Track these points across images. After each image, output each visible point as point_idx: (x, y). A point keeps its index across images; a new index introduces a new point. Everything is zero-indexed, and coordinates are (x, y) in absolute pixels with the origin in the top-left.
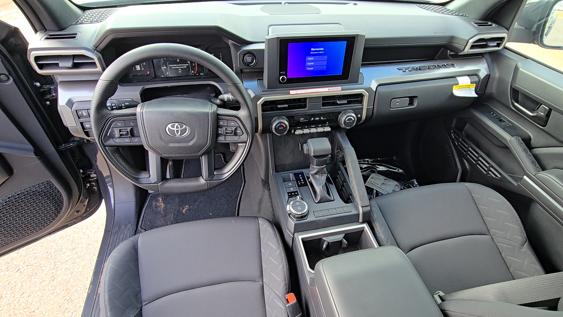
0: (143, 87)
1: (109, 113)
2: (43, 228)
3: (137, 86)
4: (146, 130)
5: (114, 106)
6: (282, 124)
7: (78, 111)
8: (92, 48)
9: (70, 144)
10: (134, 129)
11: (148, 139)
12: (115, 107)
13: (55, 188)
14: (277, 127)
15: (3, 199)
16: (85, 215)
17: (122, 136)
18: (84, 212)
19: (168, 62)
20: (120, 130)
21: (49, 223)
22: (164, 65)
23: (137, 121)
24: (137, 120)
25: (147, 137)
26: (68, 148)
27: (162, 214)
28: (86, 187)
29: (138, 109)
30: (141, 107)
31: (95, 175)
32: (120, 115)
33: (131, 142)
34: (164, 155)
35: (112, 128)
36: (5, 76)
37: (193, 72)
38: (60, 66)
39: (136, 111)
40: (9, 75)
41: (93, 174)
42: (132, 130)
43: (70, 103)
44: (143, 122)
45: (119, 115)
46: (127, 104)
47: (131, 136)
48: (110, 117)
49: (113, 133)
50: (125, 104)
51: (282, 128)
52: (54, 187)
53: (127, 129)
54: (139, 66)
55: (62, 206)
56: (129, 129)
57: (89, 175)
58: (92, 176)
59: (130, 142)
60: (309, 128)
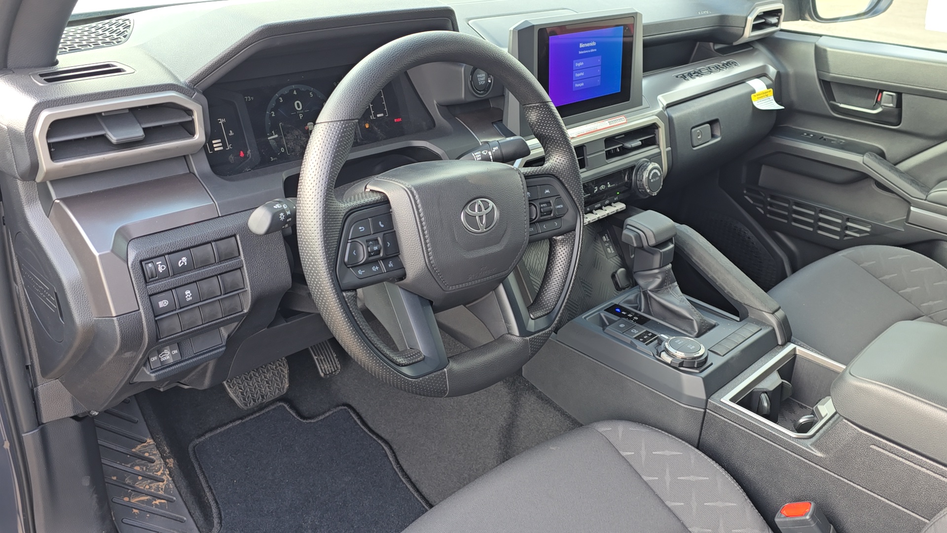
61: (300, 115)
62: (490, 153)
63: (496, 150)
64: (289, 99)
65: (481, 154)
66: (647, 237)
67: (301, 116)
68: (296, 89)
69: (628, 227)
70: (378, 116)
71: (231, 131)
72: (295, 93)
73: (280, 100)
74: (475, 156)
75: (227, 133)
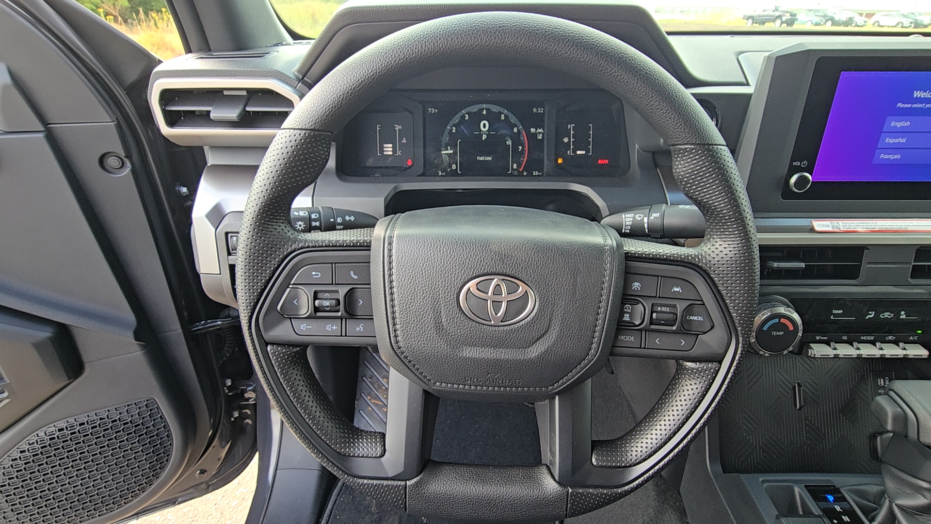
0: (395, 187)
1: (292, 237)
2: (117, 507)
3: (380, 182)
4: (395, 296)
5: (315, 220)
6: (783, 320)
7: (229, 235)
8: (295, 75)
9: (217, 321)
10: (359, 293)
11: (398, 327)
12: (317, 224)
13: (161, 417)
14: (765, 328)
15: (47, 432)
16: (215, 481)
17: (319, 314)
18: (216, 474)
19: (460, 140)
20: (316, 293)
21: (131, 498)
22: (449, 147)
23: (370, 266)
24: (371, 264)
25: (394, 318)
26: (211, 331)
27: (373, 514)
28: (230, 419)
29: (379, 231)
30: (387, 224)
31: (253, 395)
32: (322, 246)
33: (344, 334)
34: (438, 384)
35: (293, 284)
36: (117, 158)
37: (515, 166)
38: (211, 117)
39: (371, 237)
40: (127, 157)
41: (251, 392)
42: (350, 295)
43: (217, 215)
44: (390, 269)
45: (321, 244)
46: (350, 220)
47: (345, 314)
48: (295, 251)
49: (295, 302)
50: (344, 219)
51: (781, 333)
52: (160, 415)
53: (337, 292)
54: (391, 145)
55: (167, 460)
56: (343, 291)
57: (244, 391)
58: (246, 395)
59: (341, 336)
60: (878, 344)
61: (484, 135)
62: (646, 220)
63: (655, 218)
64: (477, 117)
65: (634, 218)
66: (920, 426)
67: (484, 137)
68: (486, 109)
69: (892, 393)
70: (579, 152)
71: (404, 139)
72: (484, 112)
73: (465, 117)
74: (625, 218)
75: (401, 139)
